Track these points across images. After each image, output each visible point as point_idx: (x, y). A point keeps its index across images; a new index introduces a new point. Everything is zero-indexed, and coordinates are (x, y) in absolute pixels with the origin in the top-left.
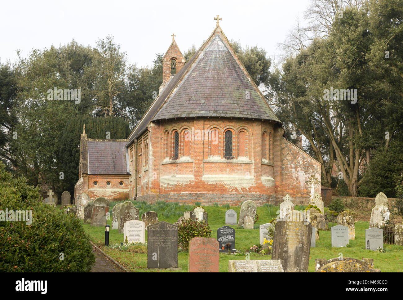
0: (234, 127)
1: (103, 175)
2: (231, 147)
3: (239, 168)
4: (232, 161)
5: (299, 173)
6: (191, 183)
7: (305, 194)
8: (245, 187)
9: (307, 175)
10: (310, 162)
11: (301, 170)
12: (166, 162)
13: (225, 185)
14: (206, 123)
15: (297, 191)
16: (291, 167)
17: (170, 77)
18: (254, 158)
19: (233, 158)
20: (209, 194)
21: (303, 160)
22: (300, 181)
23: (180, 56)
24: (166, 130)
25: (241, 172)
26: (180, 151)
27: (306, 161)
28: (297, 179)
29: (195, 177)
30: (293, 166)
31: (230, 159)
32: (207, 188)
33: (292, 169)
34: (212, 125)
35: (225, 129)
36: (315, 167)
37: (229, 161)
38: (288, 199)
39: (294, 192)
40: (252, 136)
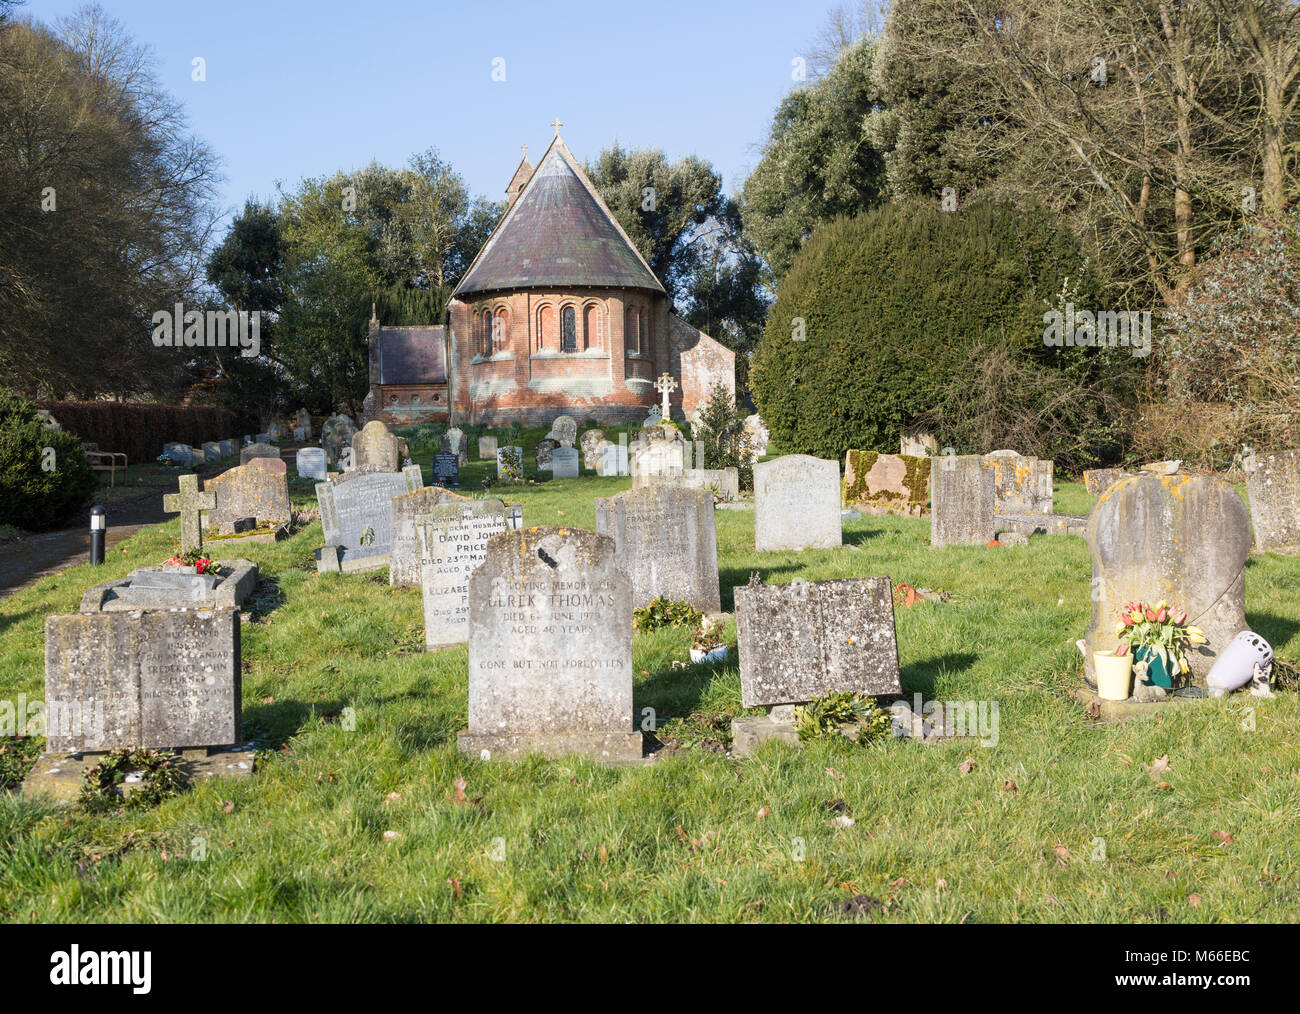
0: (578, 303)
1: (404, 386)
2: (573, 334)
3: (586, 366)
5: (699, 371)
6: (513, 393)
8: (597, 396)
9: (712, 373)
10: (716, 352)
11: (702, 365)
12: (477, 361)
13: (564, 394)
14: (529, 297)
15: (695, 399)
18: (613, 349)
19: (577, 351)
21: (704, 349)
22: (701, 383)
25: (591, 373)
26: (495, 343)
27: (710, 351)
28: (696, 380)
29: (517, 383)
30: (688, 359)
31: (571, 352)
32: (536, 399)
33: (687, 364)
34: (541, 300)
35: (563, 304)
36: (725, 359)
37: (570, 355)
39: (691, 401)
40: (607, 314)
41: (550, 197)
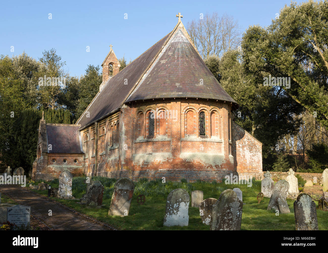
0: (208, 109)
1: (60, 154)
2: (204, 127)
3: (212, 146)
4: (206, 139)
5: (245, 152)
6: (169, 161)
7: (251, 169)
8: (218, 164)
9: (252, 154)
10: (253, 142)
11: (247, 149)
12: (140, 141)
13: (201, 162)
14: (182, 104)
15: (244, 167)
16: (239, 147)
17: (109, 78)
18: (224, 137)
19: (207, 137)
20: (187, 171)
21: (248, 140)
22: (247, 159)
23: (117, 62)
24: (140, 110)
25: (214, 150)
26: (156, 130)
27: (250, 142)
28: (244, 157)
29: (173, 154)
30: (240, 145)
31: (204, 138)
32: (185, 165)
33: (240, 149)
34: (188, 106)
35: (200, 110)
36: (257, 147)
37: (204, 139)
38: (268, 175)
39: (242, 168)
40: (221, 117)
41: (182, 52)
